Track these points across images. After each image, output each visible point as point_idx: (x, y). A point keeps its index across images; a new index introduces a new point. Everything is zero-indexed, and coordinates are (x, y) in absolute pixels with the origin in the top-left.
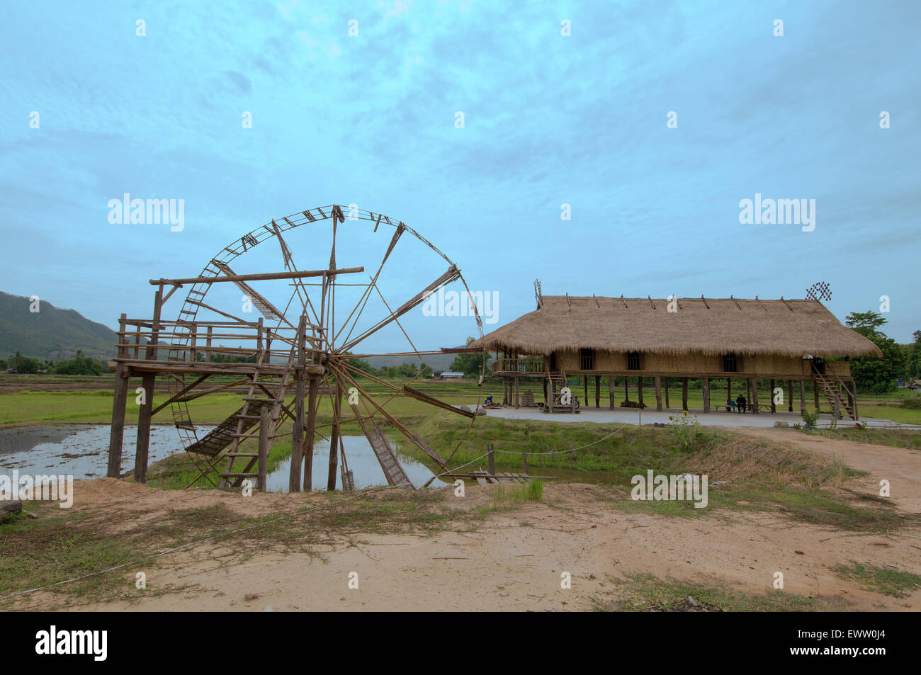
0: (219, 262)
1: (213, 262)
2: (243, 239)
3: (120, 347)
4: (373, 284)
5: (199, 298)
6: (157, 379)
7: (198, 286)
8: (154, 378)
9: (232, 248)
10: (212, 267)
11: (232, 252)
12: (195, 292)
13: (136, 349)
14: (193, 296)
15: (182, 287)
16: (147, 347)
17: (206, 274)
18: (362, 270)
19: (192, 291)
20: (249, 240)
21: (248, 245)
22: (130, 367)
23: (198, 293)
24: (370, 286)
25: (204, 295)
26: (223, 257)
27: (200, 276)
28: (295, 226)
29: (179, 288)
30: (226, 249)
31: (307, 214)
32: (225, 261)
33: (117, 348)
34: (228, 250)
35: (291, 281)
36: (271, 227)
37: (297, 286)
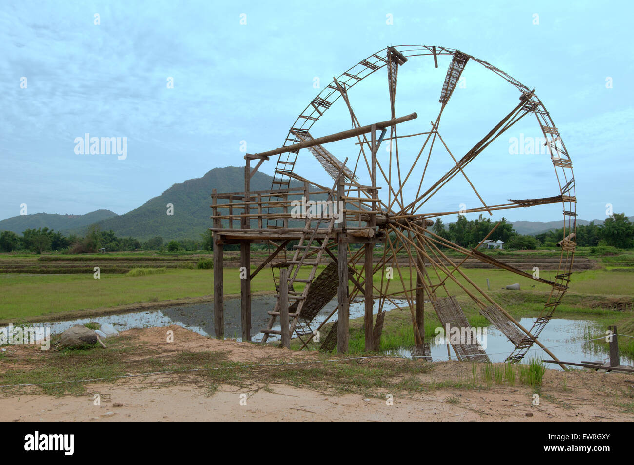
0: (299, 130)
1: (292, 131)
2: (312, 103)
3: (214, 218)
4: (435, 130)
5: (289, 168)
6: (253, 246)
7: (285, 156)
8: (249, 245)
9: (306, 114)
10: (292, 136)
11: (309, 118)
12: (282, 163)
13: (231, 219)
14: (281, 167)
15: (268, 159)
16: (242, 217)
17: (289, 144)
18: (414, 116)
19: (279, 162)
20: (320, 103)
21: (321, 109)
22: (222, 236)
23: (286, 163)
24: (431, 133)
25: (294, 164)
26: (301, 124)
27: (284, 146)
28: (361, 79)
29: (265, 161)
30: (300, 116)
31: (365, 63)
32: (305, 127)
33: (212, 219)
34: (304, 117)
35: (355, 139)
36: (334, 85)
37: (362, 144)
